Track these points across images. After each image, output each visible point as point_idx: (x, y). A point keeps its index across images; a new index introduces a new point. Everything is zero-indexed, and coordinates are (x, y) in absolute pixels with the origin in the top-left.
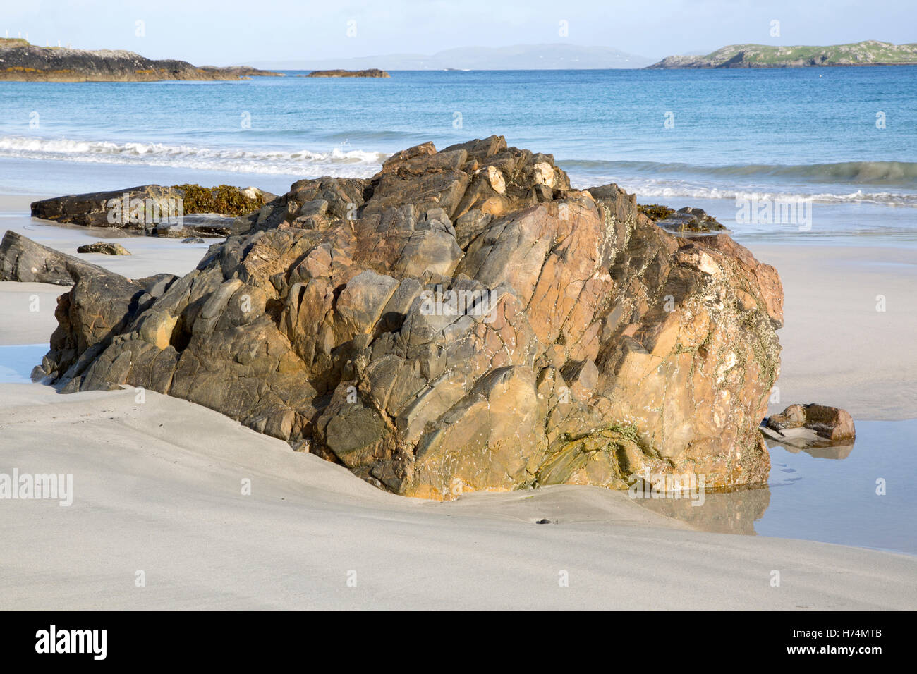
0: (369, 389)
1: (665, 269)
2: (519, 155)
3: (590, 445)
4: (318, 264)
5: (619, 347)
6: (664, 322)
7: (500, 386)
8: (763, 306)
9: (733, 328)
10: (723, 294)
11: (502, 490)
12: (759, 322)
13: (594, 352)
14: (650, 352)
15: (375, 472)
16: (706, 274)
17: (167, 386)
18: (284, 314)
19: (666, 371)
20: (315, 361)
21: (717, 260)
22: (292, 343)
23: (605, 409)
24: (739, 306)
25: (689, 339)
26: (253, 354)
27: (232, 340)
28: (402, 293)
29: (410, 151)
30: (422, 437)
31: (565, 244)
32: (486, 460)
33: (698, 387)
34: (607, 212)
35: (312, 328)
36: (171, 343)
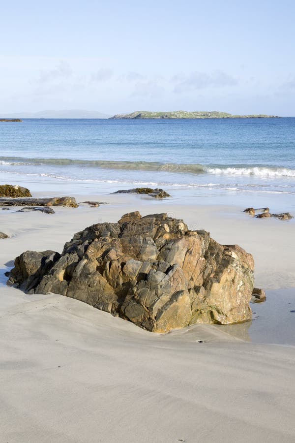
0: (138, 298)
1: (221, 256)
2: (173, 220)
3: (203, 311)
4: (113, 255)
5: (210, 281)
6: (222, 273)
7: (180, 297)
8: (249, 266)
9: (241, 274)
10: (238, 264)
11: (180, 328)
12: (248, 272)
13: (201, 282)
14: (219, 282)
15: (143, 324)
16: (233, 258)
17: (65, 293)
18: (104, 272)
19: (224, 288)
20: (116, 287)
21: (237, 254)
22: (108, 281)
23: (208, 301)
24: (243, 267)
25: (230, 278)
26: (95, 284)
27: (87, 280)
28: (144, 267)
29: (131, 213)
30: (157, 314)
31: (191, 249)
32: (176, 319)
33: (232, 292)
34: (202, 239)
35: (115, 277)
36: (64, 279)
